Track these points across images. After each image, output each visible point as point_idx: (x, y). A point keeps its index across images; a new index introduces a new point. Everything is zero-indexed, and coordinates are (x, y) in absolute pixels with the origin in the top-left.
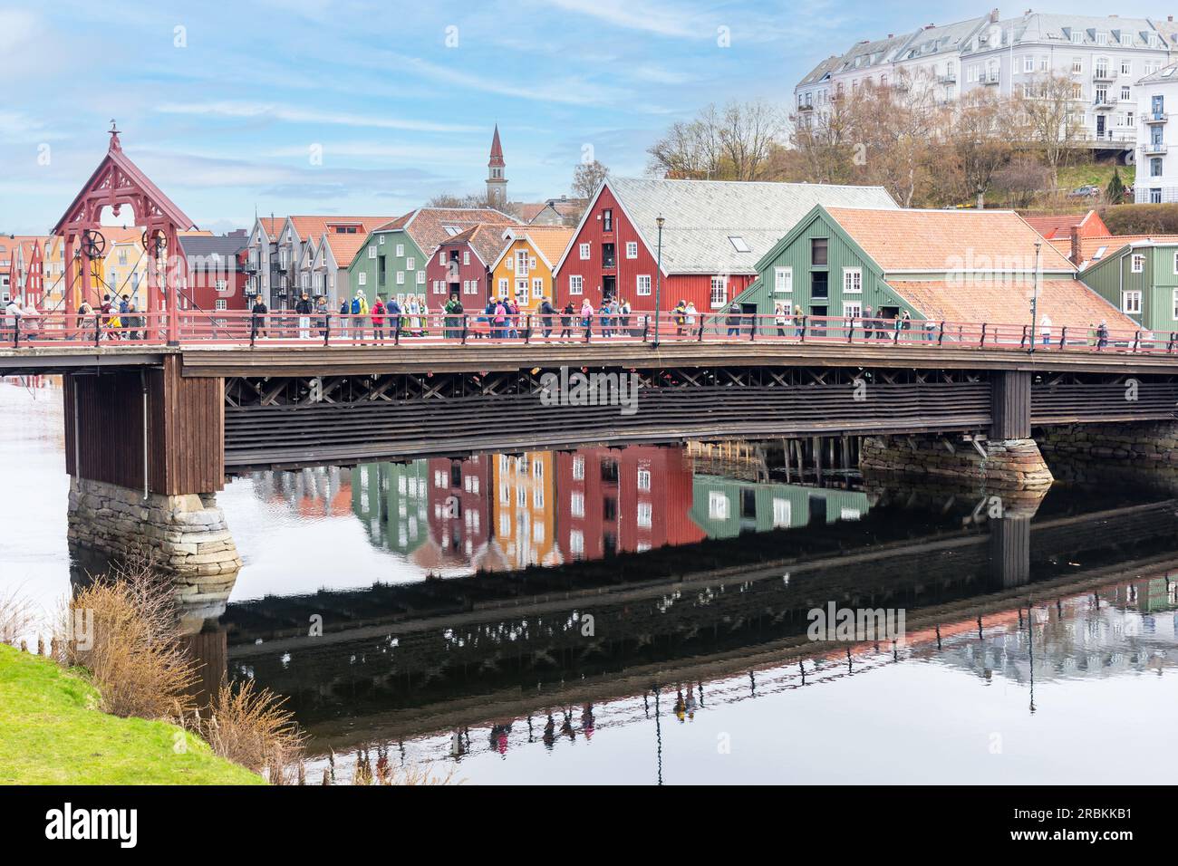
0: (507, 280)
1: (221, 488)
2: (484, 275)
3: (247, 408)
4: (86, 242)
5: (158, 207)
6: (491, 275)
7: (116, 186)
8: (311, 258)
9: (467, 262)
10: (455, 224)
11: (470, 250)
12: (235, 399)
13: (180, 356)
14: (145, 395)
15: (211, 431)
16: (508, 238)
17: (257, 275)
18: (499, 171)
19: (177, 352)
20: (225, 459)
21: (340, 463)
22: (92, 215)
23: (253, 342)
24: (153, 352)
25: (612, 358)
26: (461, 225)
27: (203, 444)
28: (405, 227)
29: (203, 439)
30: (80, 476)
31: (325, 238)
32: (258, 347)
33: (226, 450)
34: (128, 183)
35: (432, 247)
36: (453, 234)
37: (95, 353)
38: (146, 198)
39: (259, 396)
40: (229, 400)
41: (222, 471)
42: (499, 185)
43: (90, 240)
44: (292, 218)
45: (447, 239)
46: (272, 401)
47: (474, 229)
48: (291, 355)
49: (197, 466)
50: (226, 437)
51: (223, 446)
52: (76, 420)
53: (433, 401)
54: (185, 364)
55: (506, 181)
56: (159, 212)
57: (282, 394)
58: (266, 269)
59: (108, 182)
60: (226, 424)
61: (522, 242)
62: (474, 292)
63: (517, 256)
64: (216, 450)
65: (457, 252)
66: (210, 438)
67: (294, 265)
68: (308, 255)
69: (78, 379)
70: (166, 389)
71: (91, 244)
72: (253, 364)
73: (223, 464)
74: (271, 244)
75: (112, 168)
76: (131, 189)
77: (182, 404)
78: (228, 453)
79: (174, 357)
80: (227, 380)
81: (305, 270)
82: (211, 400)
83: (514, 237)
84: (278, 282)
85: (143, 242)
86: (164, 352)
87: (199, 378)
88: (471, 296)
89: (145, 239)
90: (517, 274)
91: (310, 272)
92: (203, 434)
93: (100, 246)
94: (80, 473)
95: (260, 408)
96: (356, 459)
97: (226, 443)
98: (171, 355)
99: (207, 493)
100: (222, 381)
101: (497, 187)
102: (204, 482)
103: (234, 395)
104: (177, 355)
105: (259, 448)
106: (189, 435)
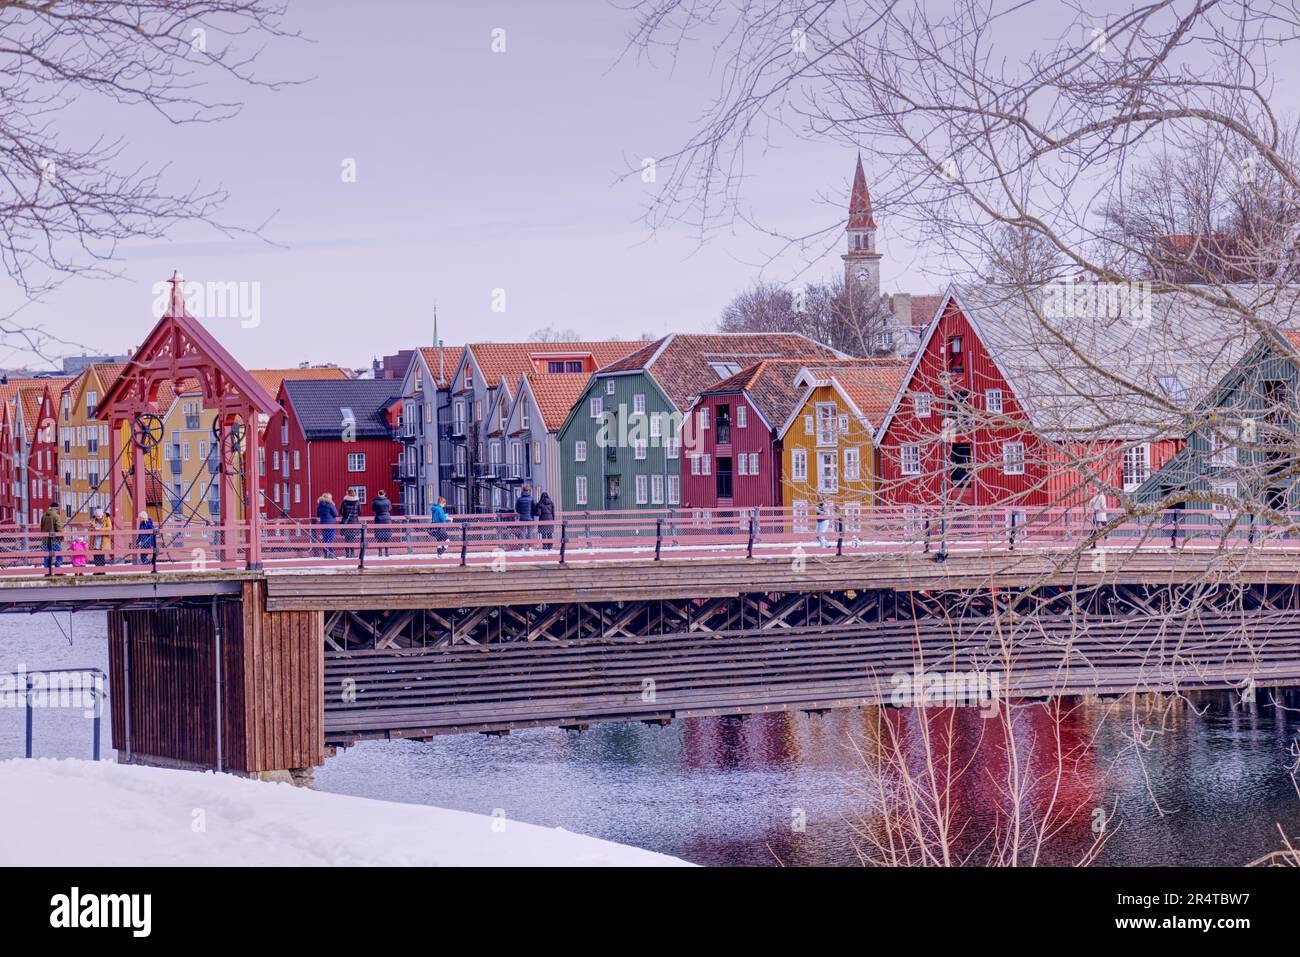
0: (805, 453)
1: (319, 762)
2: (768, 443)
3: (356, 653)
4: (138, 429)
5: (233, 385)
6: (779, 445)
7: (178, 355)
8: (505, 416)
9: (742, 424)
10: (729, 359)
11: (747, 405)
12: (340, 641)
13: (264, 583)
14: (218, 637)
15: (306, 684)
16: (804, 384)
17: (417, 444)
18: (866, 238)
19: (259, 577)
20: (324, 722)
21: (486, 728)
22: (146, 392)
23: (362, 562)
24: (228, 578)
25: (876, 576)
26: (739, 361)
27: (295, 702)
28: (647, 366)
29: (295, 694)
30: (132, 751)
31: (527, 382)
32: (369, 568)
33: (326, 710)
34: (194, 350)
35: (689, 398)
36: (725, 375)
37: (153, 581)
38: (218, 372)
39: (373, 635)
40: (332, 642)
41: (322, 740)
42: (866, 264)
43: (143, 427)
44: (474, 347)
45: (712, 384)
46: (391, 643)
47: (754, 370)
48: (416, 578)
49: (287, 732)
50: (326, 693)
51: (322, 706)
52: (126, 674)
53: (617, 640)
54: (270, 593)
55: (879, 256)
56: (234, 391)
57: (405, 633)
58: (431, 433)
59: (167, 348)
60: (326, 676)
61: (827, 391)
62: (755, 472)
63: (820, 414)
64: (313, 711)
65: (727, 406)
66: (305, 695)
67: (476, 426)
68: (498, 411)
69: (127, 616)
70: (246, 628)
71: (145, 432)
72: (362, 592)
73: (323, 728)
74: (440, 390)
75: (172, 330)
76: (197, 360)
77: (267, 648)
78: (329, 715)
79: (256, 585)
80: (328, 615)
81: (496, 434)
82: (305, 642)
83: (814, 383)
84: (451, 457)
85: (215, 431)
86: (243, 578)
87: (289, 612)
88: (749, 478)
89: (217, 427)
90: (820, 441)
91: (503, 439)
92: (296, 689)
93: (156, 434)
94: (131, 746)
95: (373, 652)
96: (509, 722)
97: (327, 701)
98: (251, 582)
99: (301, 769)
100: (321, 616)
101: (860, 271)
102: (296, 754)
103: (339, 635)
104: (260, 581)
105: (374, 707)
106: (276, 690)
